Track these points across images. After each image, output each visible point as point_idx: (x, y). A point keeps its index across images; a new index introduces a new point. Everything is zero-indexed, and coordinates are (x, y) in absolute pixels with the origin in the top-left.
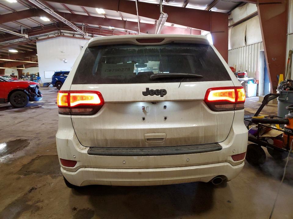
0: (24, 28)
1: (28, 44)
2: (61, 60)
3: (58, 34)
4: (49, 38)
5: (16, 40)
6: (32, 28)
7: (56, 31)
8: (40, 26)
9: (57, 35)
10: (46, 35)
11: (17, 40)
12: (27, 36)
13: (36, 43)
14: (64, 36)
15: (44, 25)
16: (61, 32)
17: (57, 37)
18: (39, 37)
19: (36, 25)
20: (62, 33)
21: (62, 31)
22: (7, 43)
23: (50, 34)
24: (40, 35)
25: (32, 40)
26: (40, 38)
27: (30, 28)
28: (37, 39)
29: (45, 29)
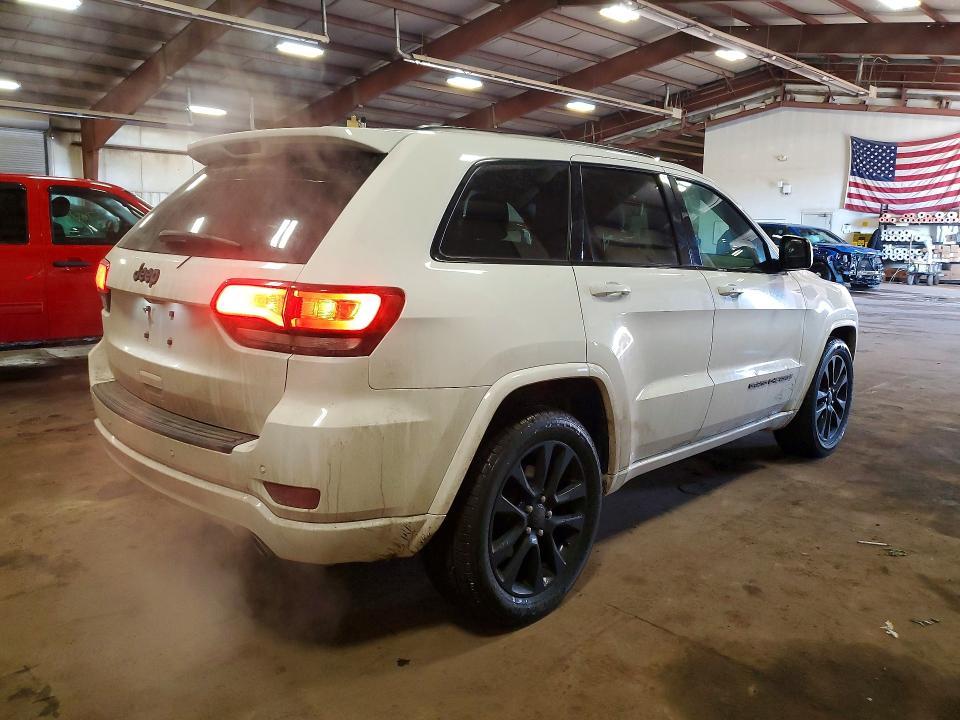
0: (677, 89)
1: (681, 137)
2: (772, 184)
3: (776, 98)
4: (744, 114)
5: (652, 125)
6: (699, 86)
7: (770, 91)
8: (721, 77)
9: (768, 102)
10: (736, 106)
11: (654, 127)
12: (677, 113)
13: (704, 131)
14: (793, 103)
15: (736, 74)
16: (785, 93)
17: (769, 107)
18: (715, 112)
19: (710, 77)
20: (790, 92)
21: (789, 87)
22: (629, 138)
23: (750, 101)
24: (720, 106)
25: (694, 124)
26: (718, 116)
27: (694, 88)
28: (709, 118)
29: (735, 87)
